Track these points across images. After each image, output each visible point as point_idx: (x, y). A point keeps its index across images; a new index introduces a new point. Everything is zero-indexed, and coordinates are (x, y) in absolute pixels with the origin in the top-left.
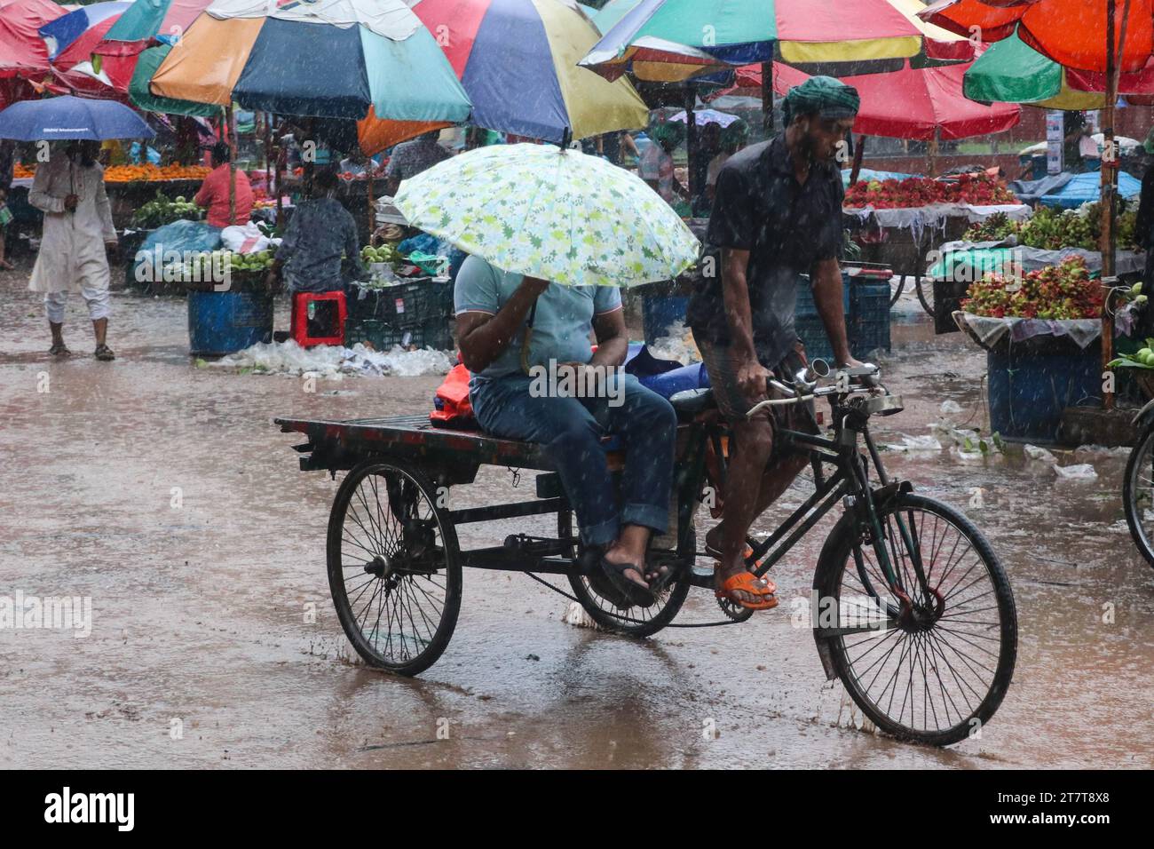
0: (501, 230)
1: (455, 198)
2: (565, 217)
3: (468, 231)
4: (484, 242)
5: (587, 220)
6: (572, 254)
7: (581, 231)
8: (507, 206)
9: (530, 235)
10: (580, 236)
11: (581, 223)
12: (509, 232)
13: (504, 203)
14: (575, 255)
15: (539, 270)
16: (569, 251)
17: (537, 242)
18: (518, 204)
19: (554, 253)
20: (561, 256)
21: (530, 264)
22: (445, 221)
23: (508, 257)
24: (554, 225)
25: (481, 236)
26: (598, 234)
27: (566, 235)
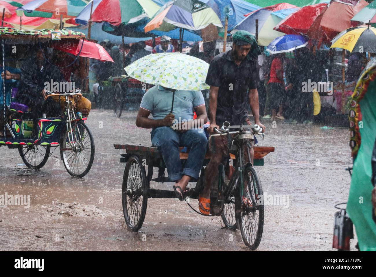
0: (173, 77)
1: (154, 70)
2: (191, 70)
3: (163, 79)
4: (169, 82)
5: (197, 70)
6: (197, 81)
7: (197, 73)
8: (172, 69)
9: (182, 77)
10: (197, 75)
11: (195, 71)
12: (176, 78)
13: (171, 68)
14: (198, 81)
15: (188, 88)
16: (195, 80)
17: (185, 79)
18: (175, 68)
19: (191, 82)
20: (193, 82)
21: (185, 87)
22: (154, 78)
23: (178, 85)
24: (188, 73)
25: (167, 81)
26: (202, 74)
27: (193, 75)
